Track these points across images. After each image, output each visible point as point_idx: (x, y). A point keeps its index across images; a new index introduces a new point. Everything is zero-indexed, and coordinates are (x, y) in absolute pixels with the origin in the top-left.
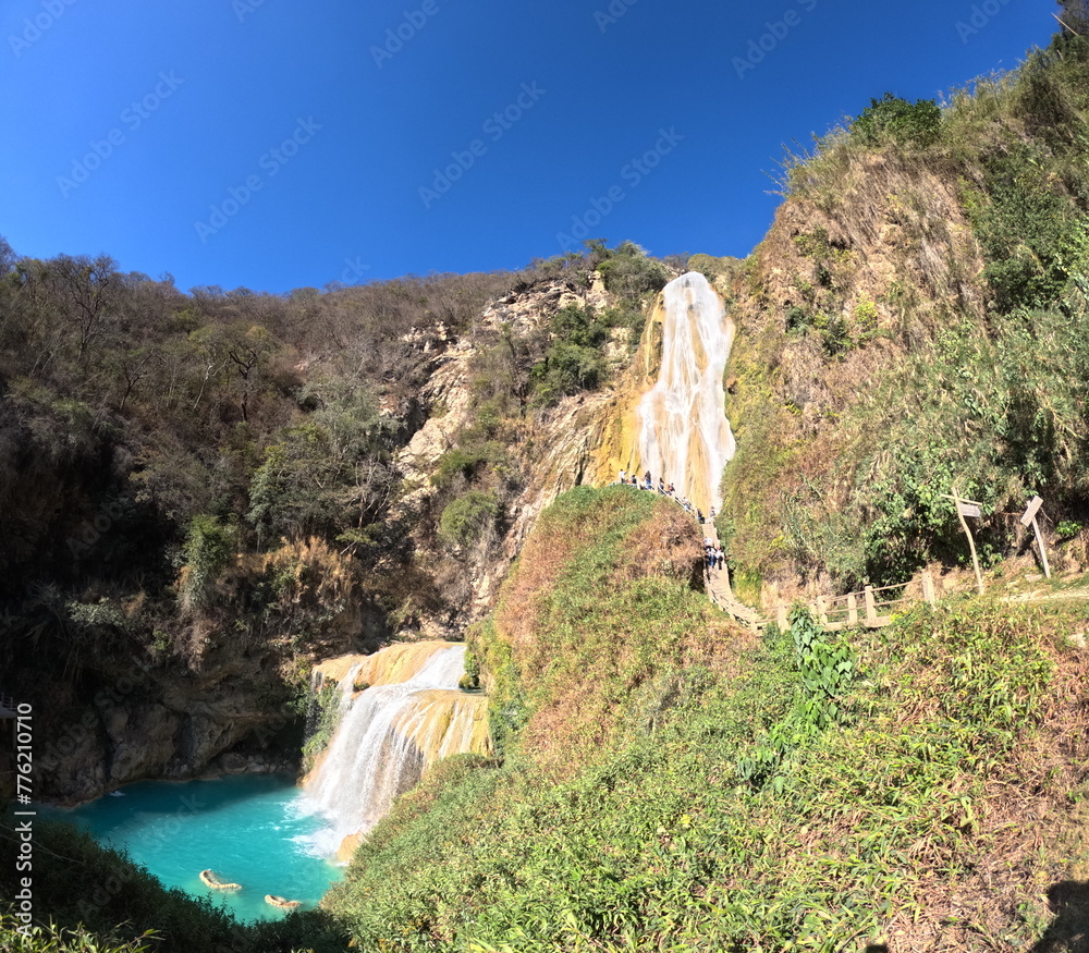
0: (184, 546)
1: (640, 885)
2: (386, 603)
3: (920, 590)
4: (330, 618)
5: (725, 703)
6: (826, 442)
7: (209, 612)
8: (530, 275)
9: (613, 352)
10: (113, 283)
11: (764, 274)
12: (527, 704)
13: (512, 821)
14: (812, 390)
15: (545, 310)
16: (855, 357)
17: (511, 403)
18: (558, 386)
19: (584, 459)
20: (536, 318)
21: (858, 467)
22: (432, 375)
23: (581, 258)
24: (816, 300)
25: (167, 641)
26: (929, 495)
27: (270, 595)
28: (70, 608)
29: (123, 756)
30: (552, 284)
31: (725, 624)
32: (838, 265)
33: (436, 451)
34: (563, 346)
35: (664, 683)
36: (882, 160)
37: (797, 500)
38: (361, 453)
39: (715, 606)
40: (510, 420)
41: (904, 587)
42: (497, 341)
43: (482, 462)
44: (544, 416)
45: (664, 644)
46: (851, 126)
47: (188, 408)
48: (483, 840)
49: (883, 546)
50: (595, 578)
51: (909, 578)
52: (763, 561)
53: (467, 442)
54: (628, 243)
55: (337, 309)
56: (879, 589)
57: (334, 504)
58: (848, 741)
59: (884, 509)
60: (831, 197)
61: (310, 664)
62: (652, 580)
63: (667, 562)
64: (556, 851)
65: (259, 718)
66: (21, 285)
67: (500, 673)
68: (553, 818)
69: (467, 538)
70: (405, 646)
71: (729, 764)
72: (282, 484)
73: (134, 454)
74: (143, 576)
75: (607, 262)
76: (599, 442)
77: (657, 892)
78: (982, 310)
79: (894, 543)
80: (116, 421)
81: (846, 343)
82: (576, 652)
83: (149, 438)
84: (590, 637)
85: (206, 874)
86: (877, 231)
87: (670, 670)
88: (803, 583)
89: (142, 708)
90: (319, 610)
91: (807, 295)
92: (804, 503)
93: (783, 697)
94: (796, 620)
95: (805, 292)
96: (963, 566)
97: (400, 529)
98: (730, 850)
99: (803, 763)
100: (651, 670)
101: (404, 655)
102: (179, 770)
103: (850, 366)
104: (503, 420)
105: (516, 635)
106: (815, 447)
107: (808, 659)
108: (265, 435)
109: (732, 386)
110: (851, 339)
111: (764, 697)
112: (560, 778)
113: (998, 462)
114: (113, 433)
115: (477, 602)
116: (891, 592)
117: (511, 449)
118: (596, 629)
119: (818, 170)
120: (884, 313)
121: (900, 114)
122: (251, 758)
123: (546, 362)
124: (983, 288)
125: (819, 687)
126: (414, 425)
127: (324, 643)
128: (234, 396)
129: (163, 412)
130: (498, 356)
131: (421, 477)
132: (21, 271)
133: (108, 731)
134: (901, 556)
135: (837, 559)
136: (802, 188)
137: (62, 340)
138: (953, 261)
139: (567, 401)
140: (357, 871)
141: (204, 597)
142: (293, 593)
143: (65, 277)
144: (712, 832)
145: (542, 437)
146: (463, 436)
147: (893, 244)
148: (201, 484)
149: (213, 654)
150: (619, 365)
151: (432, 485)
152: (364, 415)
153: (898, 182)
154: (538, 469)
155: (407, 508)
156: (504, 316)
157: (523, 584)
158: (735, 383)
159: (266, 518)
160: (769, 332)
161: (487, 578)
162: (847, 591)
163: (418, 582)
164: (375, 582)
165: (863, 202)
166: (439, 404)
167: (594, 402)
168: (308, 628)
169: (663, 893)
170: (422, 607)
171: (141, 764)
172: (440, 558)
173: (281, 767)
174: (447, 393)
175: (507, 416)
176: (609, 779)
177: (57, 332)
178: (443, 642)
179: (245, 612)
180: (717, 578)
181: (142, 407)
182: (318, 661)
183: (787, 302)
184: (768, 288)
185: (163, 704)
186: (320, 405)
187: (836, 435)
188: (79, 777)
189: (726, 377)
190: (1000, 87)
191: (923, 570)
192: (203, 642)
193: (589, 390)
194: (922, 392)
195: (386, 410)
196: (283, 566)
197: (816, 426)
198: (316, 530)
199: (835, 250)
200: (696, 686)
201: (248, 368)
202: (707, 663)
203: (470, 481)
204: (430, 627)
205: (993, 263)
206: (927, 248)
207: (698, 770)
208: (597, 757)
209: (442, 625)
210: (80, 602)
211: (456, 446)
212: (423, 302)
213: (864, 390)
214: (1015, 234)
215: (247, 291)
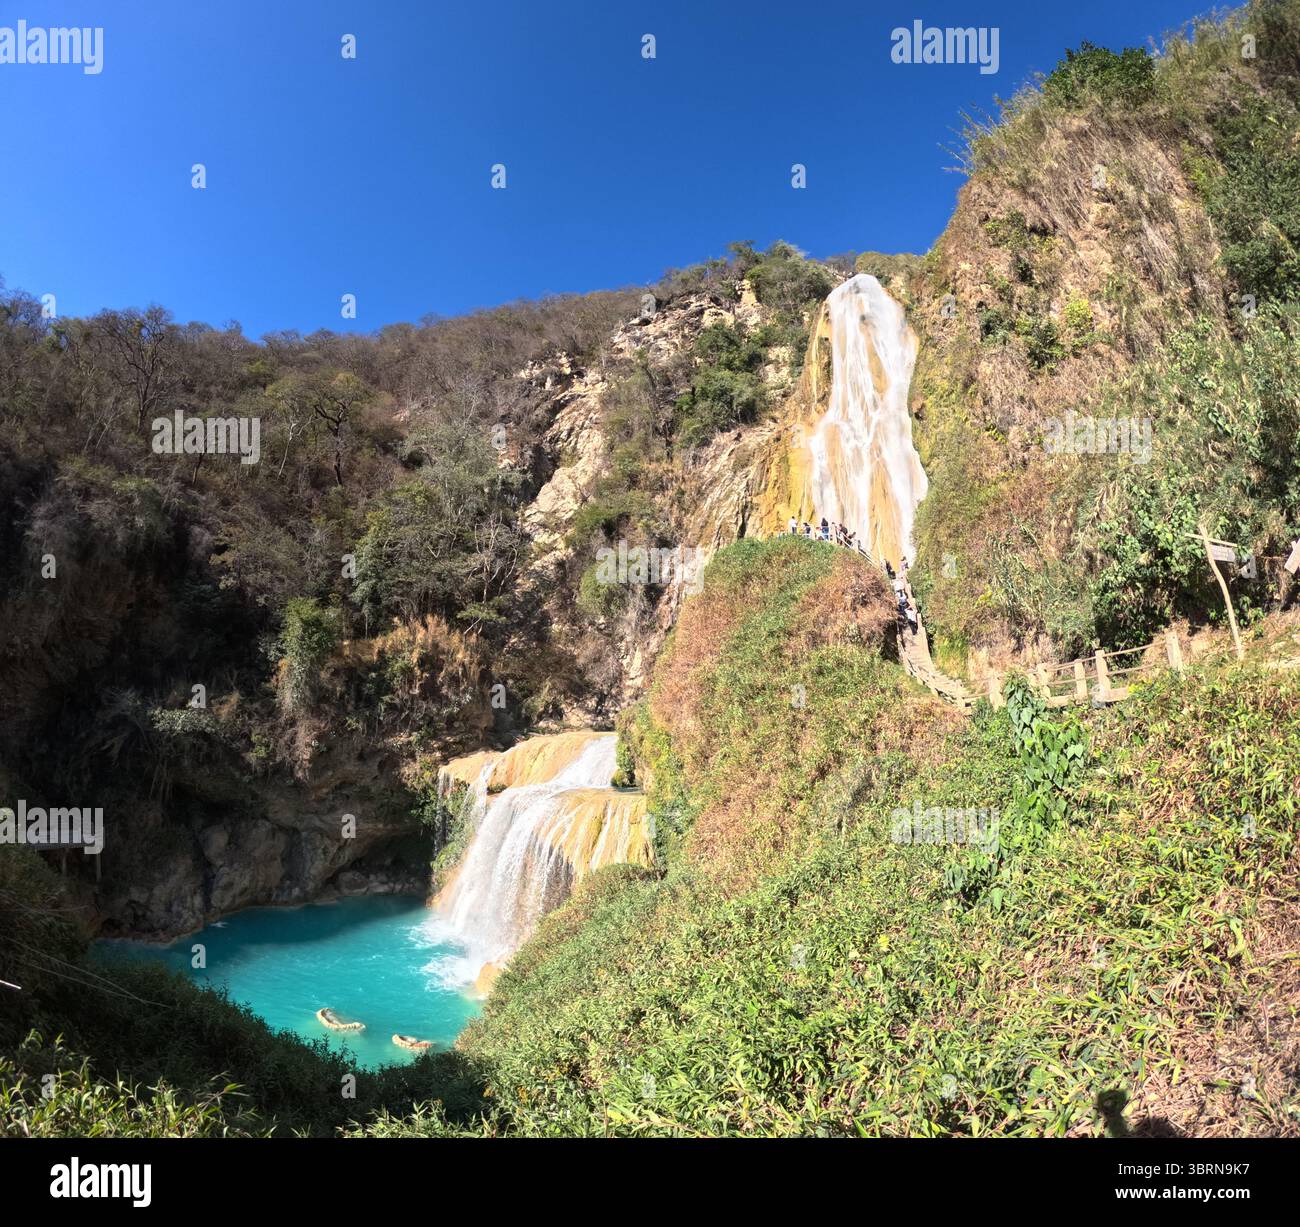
0: (281, 636)
1: (828, 1024)
2: (521, 690)
3: (1164, 655)
4: (456, 710)
5: (929, 798)
6: (1039, 474)
7: (315, 711)
8: (665, 289)
9: (773, 376)
10: (169, 337)
11: (949, 271)
12: (692, 802)
13: (675, 944)
14: (1018, 411)
15: (686, 331)
16: (1068, 368)
17: (654, 445)
18: (709, 421)
19: (746, 507)
20: (677, 341)
21: (1079, 503)
22: (558, 416)
23: (725, 265)
24: (1016, 300)
25: (267, 746)
26: (1169, 536)
27: (384, 687)
28: (153, 716)
29: (224, 881)
30: (693, 299)
31: (926, 701)
32: (1040, 257)
33: (569, 507)
34: (712, 372)
35: (855, 774)
36: (1085, 124)
37: (1007, 547)
38: (480, 513)
39: (913, 679)
40: (654, 465)
41: (1143, 651)
42: (632, 371)
43: (625, 517)
44: (696, 458)
45: (852, 727)
46: (1043, 85)
47: (272, 475)
48: (642, 967)
49: (1116, 601)
50: (765, 650)
51: (1150, 640)
52: (969, 622)
53: (605, 493)
54: (782, 243)
55: (438, 345)
56: (1112, 654)
57: (452, 576)
58: (1082, 844)
59: (1115, 555)
60: (1026, 172)
61: (435, 765)
62: (834, 649)
63: (852, 627)
64: (727, 979)
65: (379, 830)
66: (61, 350)
67: (658, 766)
68: (724, 939)
69: (612, 607)
70: (547, 738)
71: (934, 872)
72: (389, 556)
73: (214, 533)
74: (236, 673)
75: (756, 269)
76: (763, 486)
77: (849, 1032)
78: (1222, 306)
79: (1129, 596)
80: (189, 496)
81: (1057, 351)
82: (748, 739)
83: (230, 513)
84: (764, 721)
85: (323, 1014)
86: (1086, 212)
87: (861, 758)
88: (1019, 648)
89: (243, 825)
90: (444, 701)
91: (1004, 294)
92: (1015, 550)
93: (1000, 790)
94: (1012, 693)
95: (1001, 291)
96: (1215, 624)
97: (533, 601)
98: (938, 980)
99: (1026, 872)
100: (839, 758)
101: (546, 750)
102: (290, 894)
103: (1063, 379)
104: (646, 466)
105: (675, 722)
106: (1026, 480)
107: (1029, 743)
108: (365, 500)
109: (920, 410)
110: (1063, 347)
111: (976, 789)
112: (732, 891)
113: (1253, 493)
114: (187, 511)
115: (629, 683)
116: (1127, 658)
117: (658, 499)
118: (770, 710)
119: (1008, 140)
120: (1101, 313)
121: (1104, 67)
122: (372, 877)
123: (693, 393)
124: (1222, 278)
125: (1044, 777)
126: (540, 477)
127: (450, 739)
128: (325, 457)
129: (244, 483)
130: (634, 389)
131: (553, 538)
132: (59, 334)
133: (206, 853)
134: (1139, 613)
135: (1060, 618)
136: (989, 163)
137: (116, 409)
138: (1182, 246)
139: (721, 439)
140: (498, 1004)
141: (308, 693)
142: (411, 682)
143: (112, 335)
144: (915, 959)
145: (694, 483)
146: (599, 487)
147: (1107, 227)
148: (294, 563)
149: (323, 757)
150: (781, 391)
151: (567, 547)
152: (479, 468)
153: (1107, 151)
154: (692, 521)
155: (538, 575)
156: (638, 340)
157: (680, 659)
158: (923, 406)
159: (374, 597)
160: (961, 342)
161: (638, 654)
162: (1074, 657)
163: (557, 663)
164: (506, 666)
165: (1066, 177)
166: (569, 450)
167: (753, 438)
168: (431, 723)
169: (856, 1033)
170: (564, 693)
171: (246, 889)
172: (582, 633)
173: (407, 885)
174: (577, 436)
175: (651, 460)
176: (791, 891)
177: (110, 401)
178: (591, 733)
179: (356, 708)
180: (913, 644)
181: (218, 478)
182: (445, 761)
183: (981, 304)
184: (955, 287)
185: (266, 818)
186: (427, 460)
187: (1049, 465)
188: (175, 908)
189: (911, 400)
190: (1226, 30)
191: (1166, 630)
192: (310, 745)
193: (746, 423)
194: (1154, 408)
195: (506, 461)
196: (397, 652)
197: (1026, 455)
198: (434, 607)
199: (1036, 237)
200: (893, 777)
201: (338, 424)
202: (905, 748)
203: (612, 539)
204: (574, 716)
205: (1232, 246)
206: (1149, 231)
207: (897, 880)
208: (777, 866)
209: (588, 712)
210: (164, 708)
211: (592, 499)
212: (539, 330)
213: (1082, 408)
214: (1256, 210)
215: (329, 333)
